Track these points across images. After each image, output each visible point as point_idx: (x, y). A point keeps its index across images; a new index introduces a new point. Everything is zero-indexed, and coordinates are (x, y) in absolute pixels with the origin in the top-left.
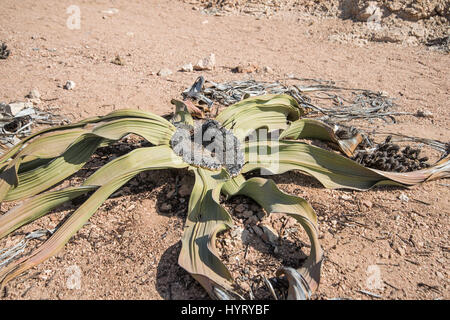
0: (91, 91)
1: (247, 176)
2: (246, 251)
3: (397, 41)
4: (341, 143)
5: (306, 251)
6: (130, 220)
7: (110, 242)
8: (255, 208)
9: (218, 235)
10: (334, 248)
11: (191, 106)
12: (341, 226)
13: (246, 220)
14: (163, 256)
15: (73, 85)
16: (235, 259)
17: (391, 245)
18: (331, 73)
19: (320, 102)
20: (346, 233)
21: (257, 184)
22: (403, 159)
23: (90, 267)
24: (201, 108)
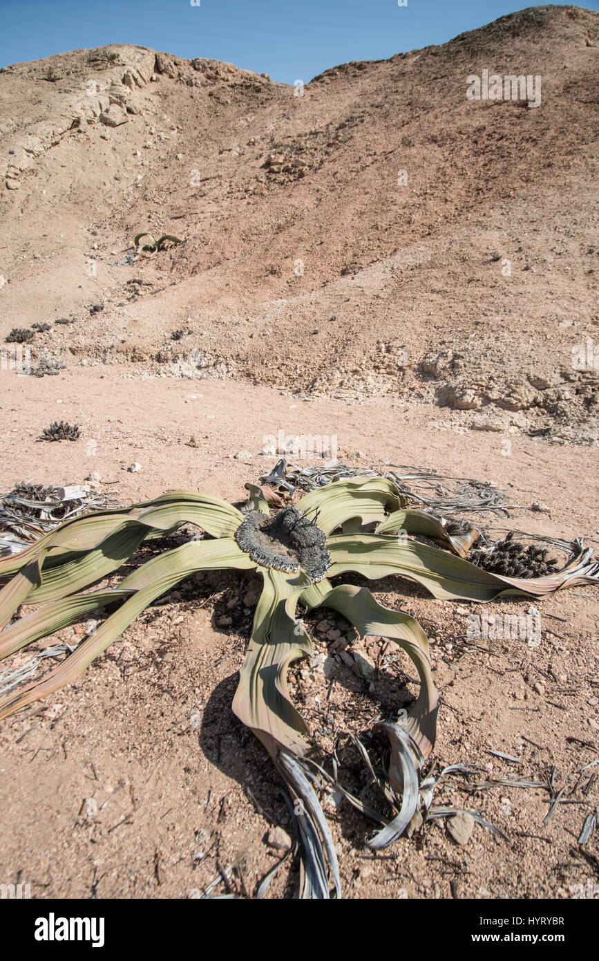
0: (157, 474)
1: (334, 581)
2: (329, 689)
3: (499, 430)
4: (453, 540)
5: (414, 689)
6: (175, 637)
7: (145, 668)
8: (344, 627)
9: (292, 664)
10: (451, 684)
11: (269, 492)
12: (459, 653)
13: (330, 642)
14: (214, 693)
15: (138, 467)
16: (315, 701)
17: (526, 679)
18: (431, 461)
19: (422, 492)
20: (465, 663)
21: (347, 593)
22: (528, 561)
23: (114, 703)
24: (281, 495)
